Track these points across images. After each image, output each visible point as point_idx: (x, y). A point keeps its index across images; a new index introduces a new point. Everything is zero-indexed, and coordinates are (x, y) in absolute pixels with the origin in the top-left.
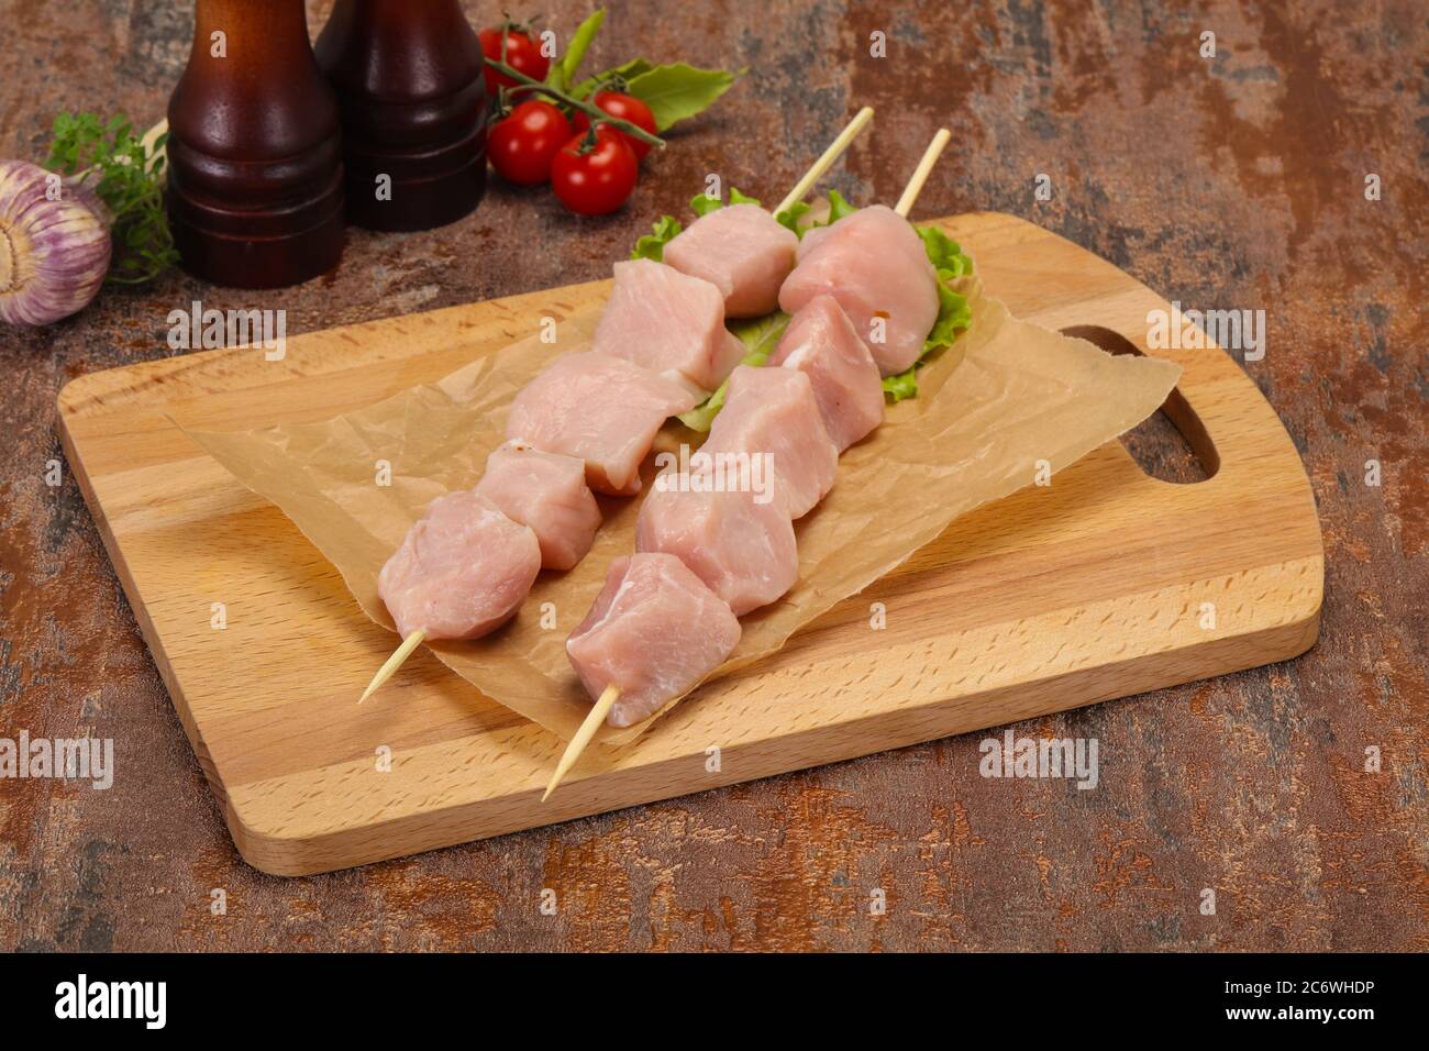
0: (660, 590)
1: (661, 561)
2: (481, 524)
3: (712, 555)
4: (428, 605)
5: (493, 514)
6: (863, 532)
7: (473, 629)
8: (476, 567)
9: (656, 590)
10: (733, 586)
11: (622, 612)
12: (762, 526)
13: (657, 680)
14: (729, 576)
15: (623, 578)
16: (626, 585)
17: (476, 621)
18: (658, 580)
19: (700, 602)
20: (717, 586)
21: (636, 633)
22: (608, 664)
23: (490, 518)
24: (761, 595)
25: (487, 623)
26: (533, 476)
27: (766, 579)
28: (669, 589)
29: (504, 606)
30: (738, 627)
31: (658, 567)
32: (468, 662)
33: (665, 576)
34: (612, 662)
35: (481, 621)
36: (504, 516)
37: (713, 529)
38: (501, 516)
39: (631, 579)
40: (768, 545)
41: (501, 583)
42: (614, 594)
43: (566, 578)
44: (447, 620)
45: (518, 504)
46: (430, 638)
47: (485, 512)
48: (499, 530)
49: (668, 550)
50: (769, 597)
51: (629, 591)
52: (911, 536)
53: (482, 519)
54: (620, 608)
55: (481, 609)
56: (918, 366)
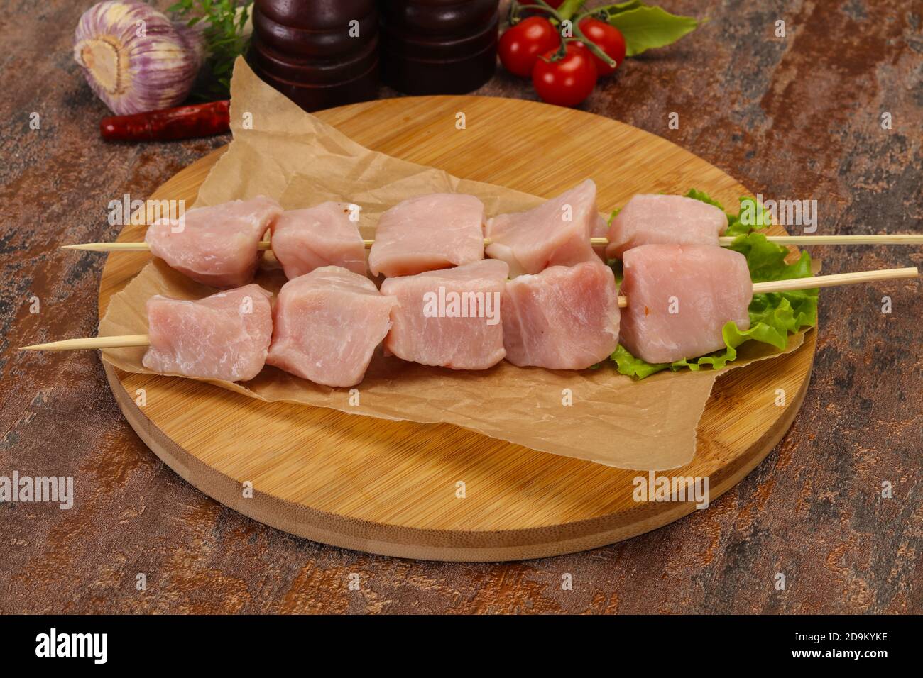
0: (227, 309)
3: (285, 319)
9: (225, 307)
12: (349, 336)
13: (177, 357)
14: (289, 341)
16: (221, 295)
19: (245, 336)
20: (279, 342)
24: (303, 370)
27: (318, 365)
28: (235, 314)
37: (301, 306)
40: (341, 348)
50: (311, 377)
56: (667, 368)
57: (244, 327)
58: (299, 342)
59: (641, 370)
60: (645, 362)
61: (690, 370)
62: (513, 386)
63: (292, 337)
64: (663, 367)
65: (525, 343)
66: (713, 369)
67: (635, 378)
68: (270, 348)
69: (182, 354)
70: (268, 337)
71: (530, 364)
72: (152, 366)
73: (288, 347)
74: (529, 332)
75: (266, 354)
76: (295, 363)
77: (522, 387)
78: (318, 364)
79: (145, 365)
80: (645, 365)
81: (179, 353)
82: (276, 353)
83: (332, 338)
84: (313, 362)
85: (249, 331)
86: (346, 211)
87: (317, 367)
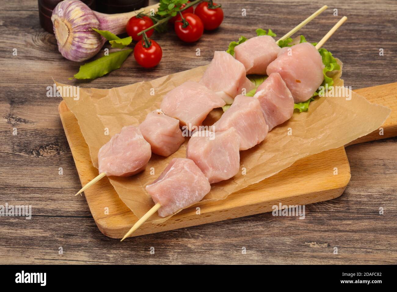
0: (182, 172)
1: (186, 162)
2: (134, 139)
3: (205, 161)
4: (109, 164)
5: (139, 136)
6: (270, 159)
7: (123, 174)
8: (128, 154)
9: (181, 172)
10: (212, 173)
11: (168, 178)
12: (227, 153)
13: (176, 203)
14: (211, 169)
15: (172, 166)
16: (172, 169)
17: (124, 172)
18: (183, 168)
19: (196, 177)
20: (206, 172)
21: (170, 186)
22: (157, 196)
23: (138, 137)
24: (222, 177)
25: (129, 173)
26: (159, 124)
27: (225, 171)
28: (186, 172)
29: (136, 168)
30: (210, 187)
31: (184, 164)
32: (121, 185)
33: (186, 167)
34: (158, 195)
35: (127, 172)
36: (143, 137)
37: (207, 152)
38: (142, 137)
39: (174, 167)
40: (228, 160)
41: (136, 161)
42: (168, 171)
43: (165, 160)
44: (114, 170)
45: (150, 133)
46: (108, 175)
47: (137, 135)
48: (139, 142)
49: (191, 158)
50: (226, 178)
51: (172, 171)
52: (284, 163)
53: (135, 137)
54: (167, 177)
55: (127, 168)
56: (311, 100)
57: (193, 174)
58: (214, 168)
59: (306, 105)
60: (303, 102)
62: (282, 139)
63: (211, 167)
64: (309, 101)
68: (206, 176)
70: (202, 173)
71: (273, 127)
73: (212, 171)
75: (207, 179)
77: (284, 137)
80: (305, 103)
81: (176, 201)
82: (210, 177)
83: (223, 158)
84: (223, 171)
85: (196, 175)
86: (159, 113)
87: (226, 173)
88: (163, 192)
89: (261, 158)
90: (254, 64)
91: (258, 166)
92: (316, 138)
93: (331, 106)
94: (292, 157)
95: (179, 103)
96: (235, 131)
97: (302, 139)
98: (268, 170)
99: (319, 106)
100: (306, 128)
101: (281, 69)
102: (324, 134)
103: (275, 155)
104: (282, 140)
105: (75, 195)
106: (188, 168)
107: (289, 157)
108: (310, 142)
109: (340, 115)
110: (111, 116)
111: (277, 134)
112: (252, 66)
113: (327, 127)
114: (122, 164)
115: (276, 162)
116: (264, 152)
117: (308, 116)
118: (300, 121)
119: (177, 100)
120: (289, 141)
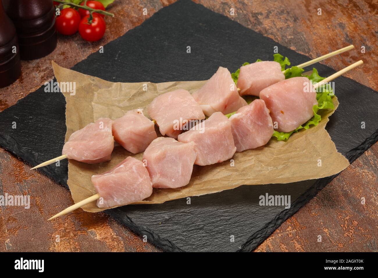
57: (139, 176)
58: (163, 175)
59: (287, 136)
60: (285, 133)
61: (306, 130)
63: (159, 173)
64: (292, 133)
65: (240, 142)
66: (315, 126)
67: (285, 140)
68: (151, 181)
69: (116, 197)
72: (103, 206)
73: (159, 178)
74: (241, 137)
75: (152, 184)
76: (164, 183)
78: (173, 180)
79: (100, 207)
80: (286, 134)
81: (114, 197)
82: (156, 182)
83: (175, 168)
84: (171, 180)
85: (141, 177)
86: (138, 113)
87: (173, 182)
88: (104, 185)
89: (218, 174)
90: (252, 85)
91: (210, 181)
92: (276, 168)
93: (305, 143)
94: (243, 180)
95: (163, 108)
96: (195, 145)
97: (263, 165)
98: (216, 187)
99: (297, 139)
100: (275, 156)
101: (268, 97)
102: (285, 165)
103: (232, 174)
104: (246, 162)
105: (30, 169)
106: (135, 169)
107: (242, 180)
108: (269, 170)
109: (309, 153)
110: (105, 106)
111: (245, 155)
112: (249, 88)
113: (292, 160)
114: (83, 151)
115: (228, 181)
116: (224, 169)
117: (283, 146)
118: (274, 148)
119: (163, 104)
120: (251, 164)
